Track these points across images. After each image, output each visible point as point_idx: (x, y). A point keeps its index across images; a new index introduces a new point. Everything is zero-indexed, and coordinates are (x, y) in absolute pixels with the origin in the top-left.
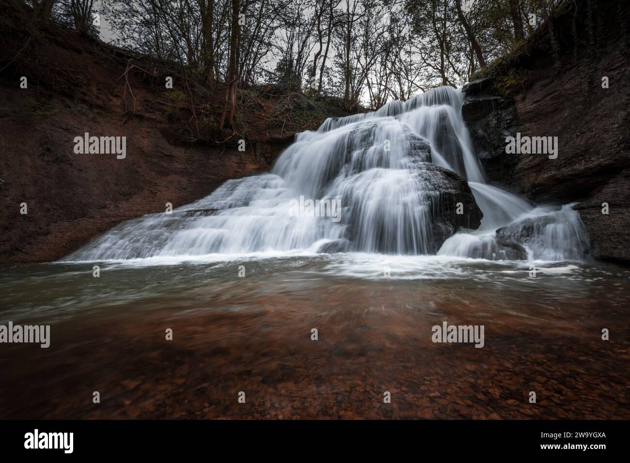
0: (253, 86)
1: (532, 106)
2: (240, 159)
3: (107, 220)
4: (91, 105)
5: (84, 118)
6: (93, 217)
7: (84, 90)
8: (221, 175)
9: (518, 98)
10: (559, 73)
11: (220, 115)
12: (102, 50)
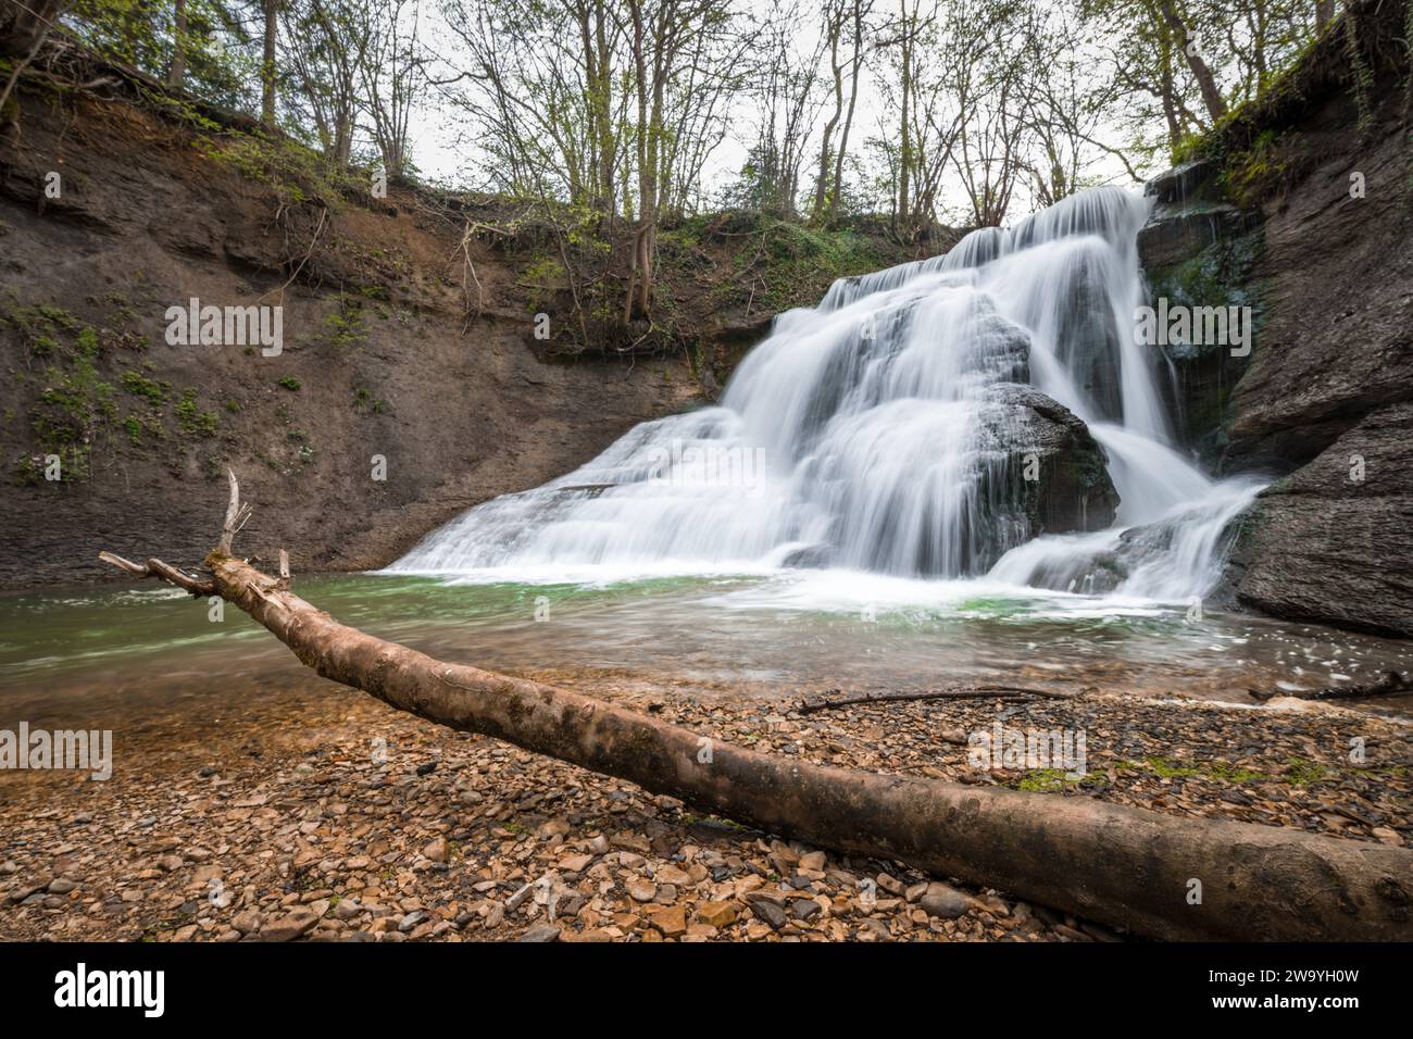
0: (692, 220)
1: (1299, 230)
2: (664, 379)
3: (446, 506)
4: (416, 307)
5: (407, 332)
6: (426, 502)
7: (404, 284)
8: (629, 414)
9: (1272, 207)
10: (1367, 144)
11: (623, 295)
12: (427, 202)
